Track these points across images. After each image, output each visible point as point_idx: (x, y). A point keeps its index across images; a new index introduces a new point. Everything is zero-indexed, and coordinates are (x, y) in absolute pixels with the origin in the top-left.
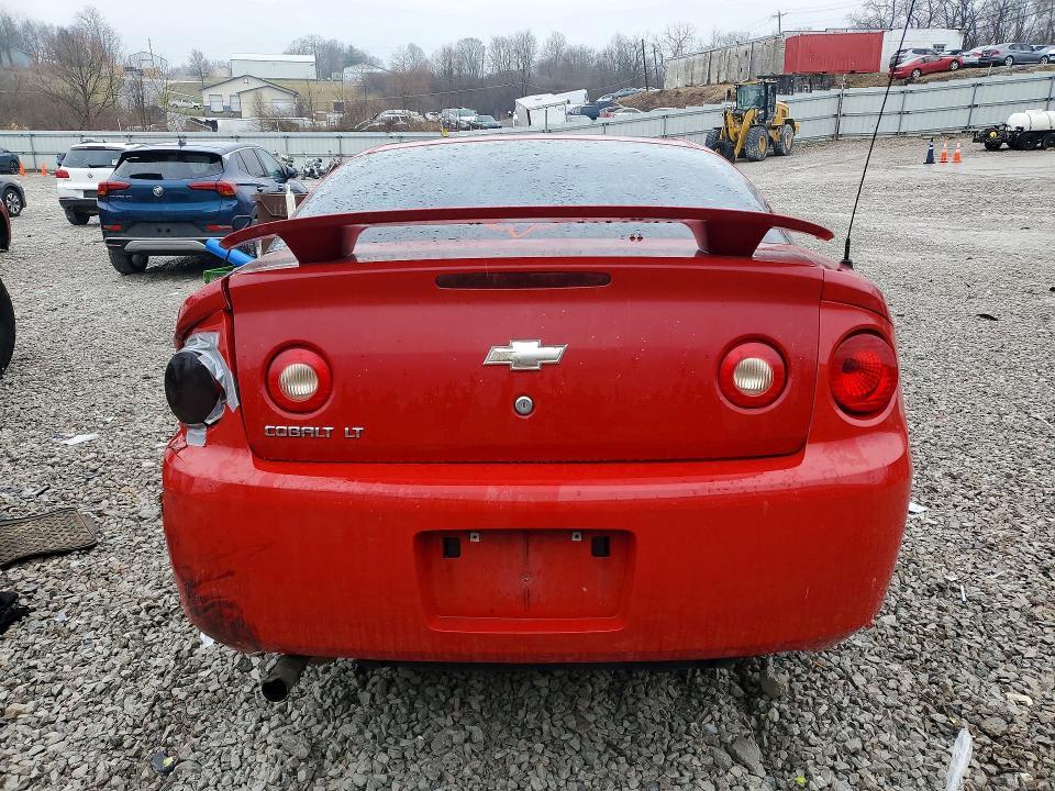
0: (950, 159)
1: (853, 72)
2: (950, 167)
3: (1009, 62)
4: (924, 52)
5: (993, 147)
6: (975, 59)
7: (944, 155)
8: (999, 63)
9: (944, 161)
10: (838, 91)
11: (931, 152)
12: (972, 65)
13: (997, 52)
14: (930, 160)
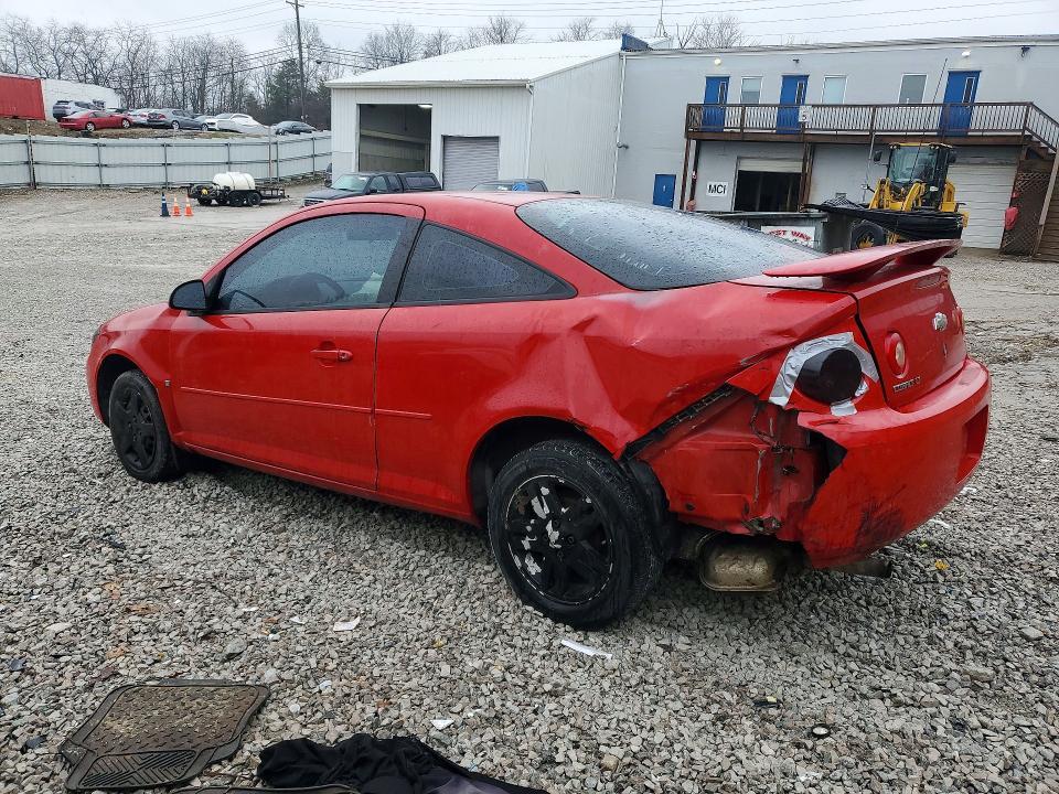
0: (183, 213)
1: (15, 117)
2: (183, 219)
3: (176, 127)
4: (87, 106)
5: (205, 202)
6: (143, 120)
7: (176, 208)
8: (168, 126)
9: (177, 214)
10: (24, 137)
11: (164, 206)
12: (142, 125)
13: (163, 116)
14: (165, 213)
